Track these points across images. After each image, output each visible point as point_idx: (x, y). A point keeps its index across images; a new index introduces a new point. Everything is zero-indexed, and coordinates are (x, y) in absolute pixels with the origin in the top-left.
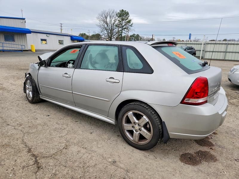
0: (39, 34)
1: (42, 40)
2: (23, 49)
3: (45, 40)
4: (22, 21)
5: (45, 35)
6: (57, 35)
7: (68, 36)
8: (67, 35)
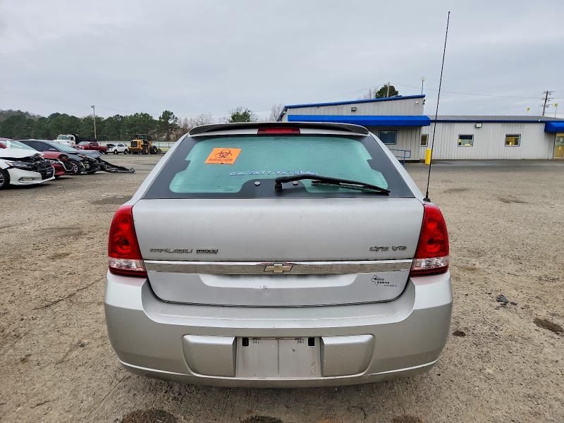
0: (457, 125)
1: (462, 137)
2: (406, 159)
3: (470, 137)
4: (417, 101)
5: (472, 125)
6: (503, 124)
7: (537, 122)
8: (536, 120)
